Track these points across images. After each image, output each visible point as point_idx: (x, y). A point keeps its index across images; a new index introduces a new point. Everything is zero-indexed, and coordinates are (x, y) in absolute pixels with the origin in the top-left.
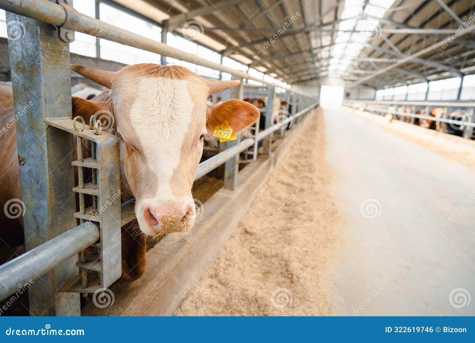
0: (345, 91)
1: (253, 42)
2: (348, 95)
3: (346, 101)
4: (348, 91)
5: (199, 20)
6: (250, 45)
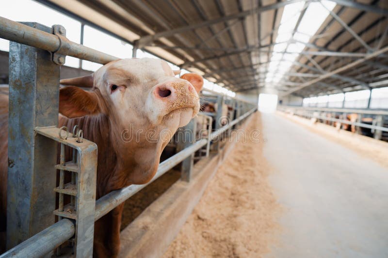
0: (279, 98)
2: (281, 102)
4: (281, 99)
5: (164, 40)
6: (203, 61)
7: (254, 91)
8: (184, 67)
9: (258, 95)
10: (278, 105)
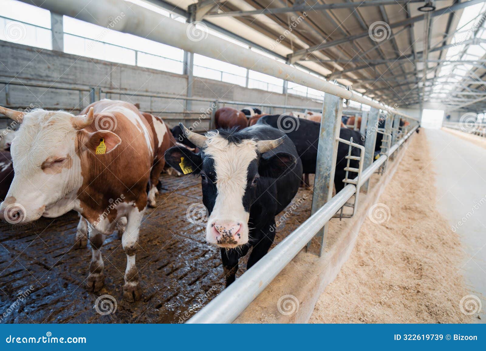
0: (446, 114)
1: (358, 68)
2: (448, 117)
3: (446, 122)
4: (449, 114)
5: (317, 53)
6: (355, 70)
7: (417, 106)
8: (332, 78)
9: (421, 110)
10: (444, 121)
